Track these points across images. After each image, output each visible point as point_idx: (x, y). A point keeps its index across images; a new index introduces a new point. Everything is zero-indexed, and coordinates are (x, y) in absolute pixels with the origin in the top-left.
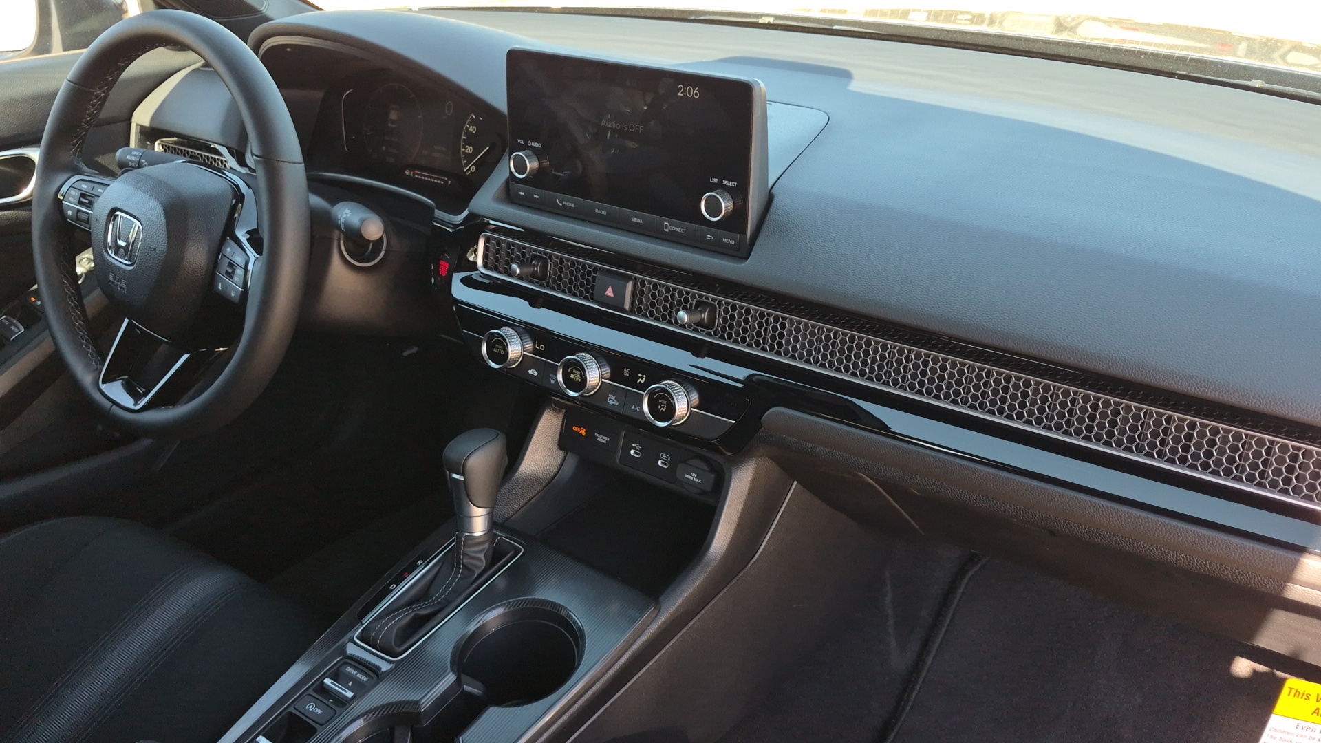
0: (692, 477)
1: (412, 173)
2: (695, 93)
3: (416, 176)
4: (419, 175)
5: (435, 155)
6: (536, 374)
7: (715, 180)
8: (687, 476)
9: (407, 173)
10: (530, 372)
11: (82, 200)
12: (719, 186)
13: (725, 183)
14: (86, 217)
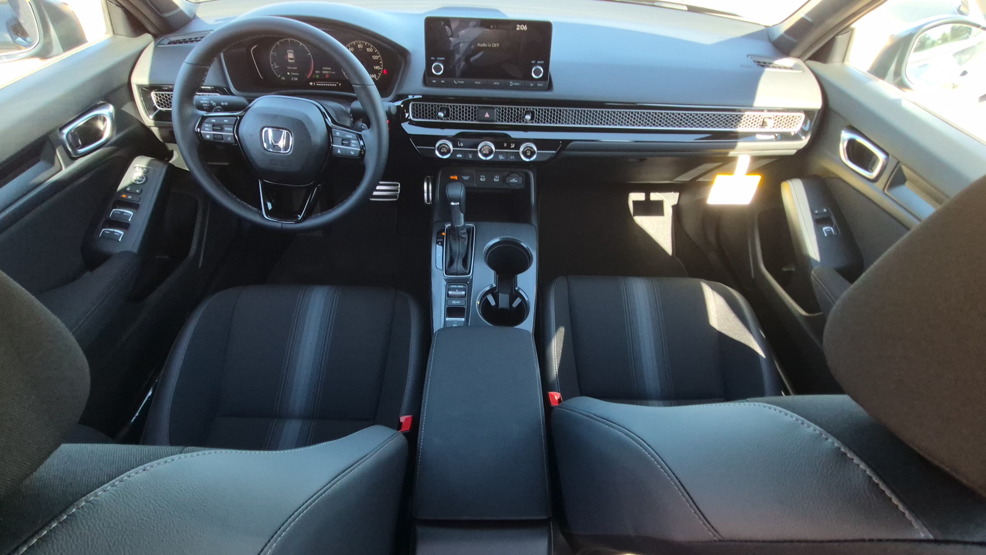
0: (514, 180)
1: (314, 83)
2: (525, 28)
3: (318, 85)
4: (319, 83)
5: (324, 72)
6: (461, 156)
7: (533, 62)
8: (511, 181)
9: (311, 84)
10: (458, 156)
11: (214, 128)
12: (536, 64)
13: (539, 62)
14: (221, 137)
